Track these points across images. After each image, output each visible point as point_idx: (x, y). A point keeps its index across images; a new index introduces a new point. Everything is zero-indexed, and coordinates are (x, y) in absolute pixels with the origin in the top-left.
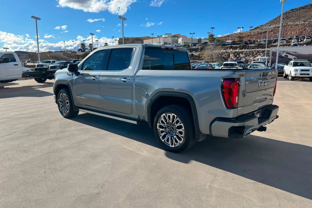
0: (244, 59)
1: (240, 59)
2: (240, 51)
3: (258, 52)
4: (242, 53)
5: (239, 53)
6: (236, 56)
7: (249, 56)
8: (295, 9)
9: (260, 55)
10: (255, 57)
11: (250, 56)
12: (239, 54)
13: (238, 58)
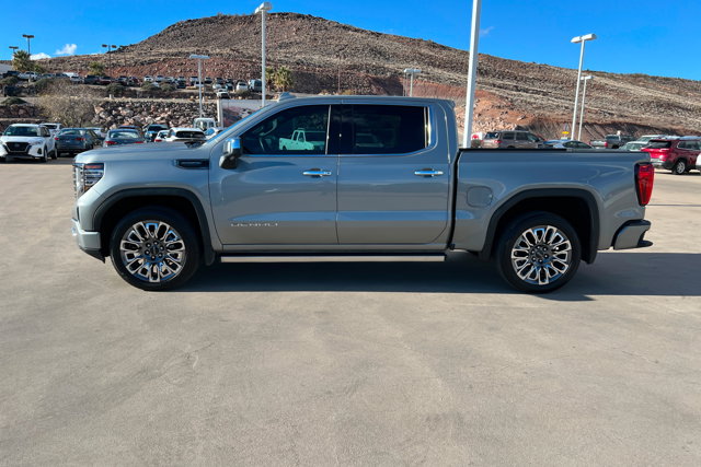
0: (131, 121)
1: (122, 121)
2: (117, 100)
3: (159, 105)
4: (123, 105)
5: (115, 106)
6: (110, 113)
7: (140, 113)
8: (195, 21)
9: (163, 111)
10: (156, 117)
11: (144, 113)
12: (115, 108)
13: (115, 116)
